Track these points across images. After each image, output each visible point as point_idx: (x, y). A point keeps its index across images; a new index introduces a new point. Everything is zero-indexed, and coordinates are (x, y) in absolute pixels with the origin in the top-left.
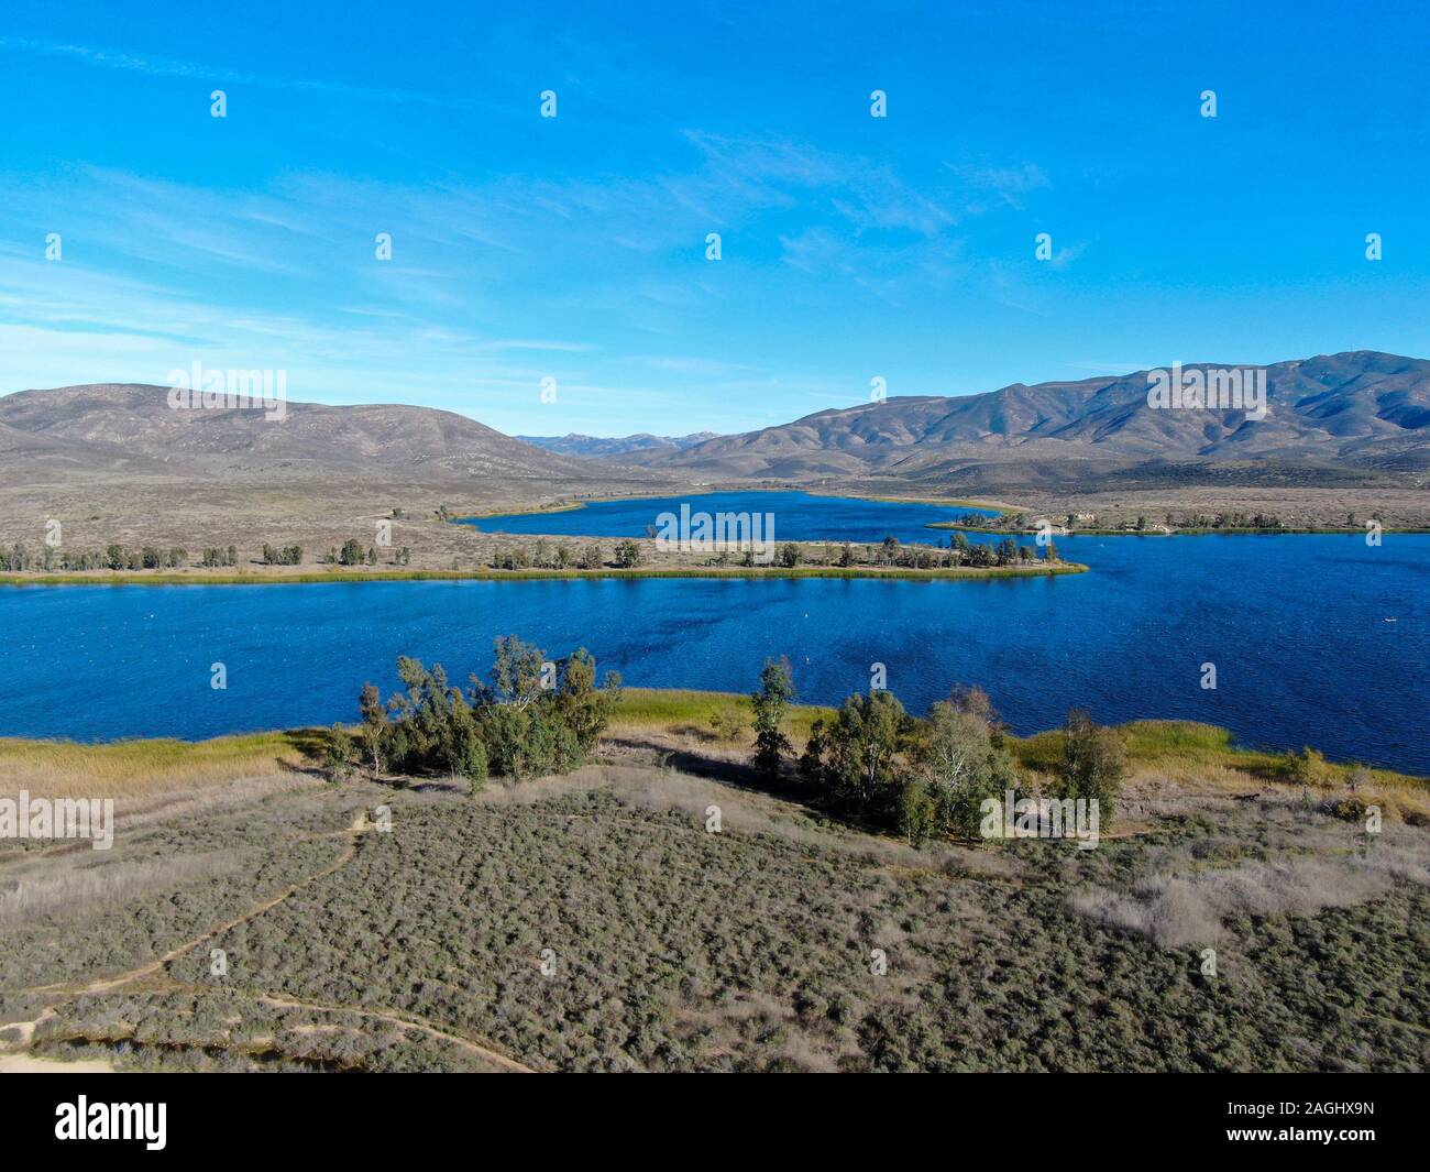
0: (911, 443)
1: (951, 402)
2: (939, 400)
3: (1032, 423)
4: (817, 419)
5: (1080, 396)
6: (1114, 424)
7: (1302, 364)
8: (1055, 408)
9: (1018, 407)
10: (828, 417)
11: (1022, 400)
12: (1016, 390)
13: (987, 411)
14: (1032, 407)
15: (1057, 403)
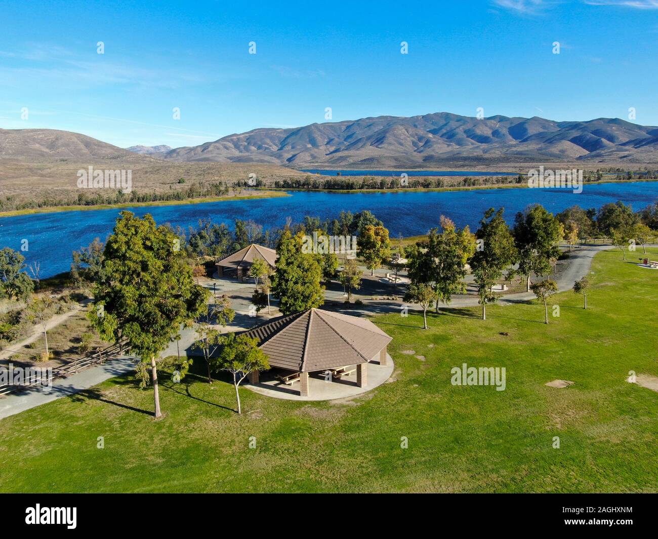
0: (276, 150)
1: (285, 131)
2: (281, 130)
3: (326, 140)
4: (230, 138)
5: (340, 129)
6: (377, 142)
7: (423, 117)
8: (333, 134)
9: (319, 133)
10: (235, 137)
11: (320, 130)
12: (315, 125)
13: (305, 135)
14: (324, 133)
15: (333, 132)
